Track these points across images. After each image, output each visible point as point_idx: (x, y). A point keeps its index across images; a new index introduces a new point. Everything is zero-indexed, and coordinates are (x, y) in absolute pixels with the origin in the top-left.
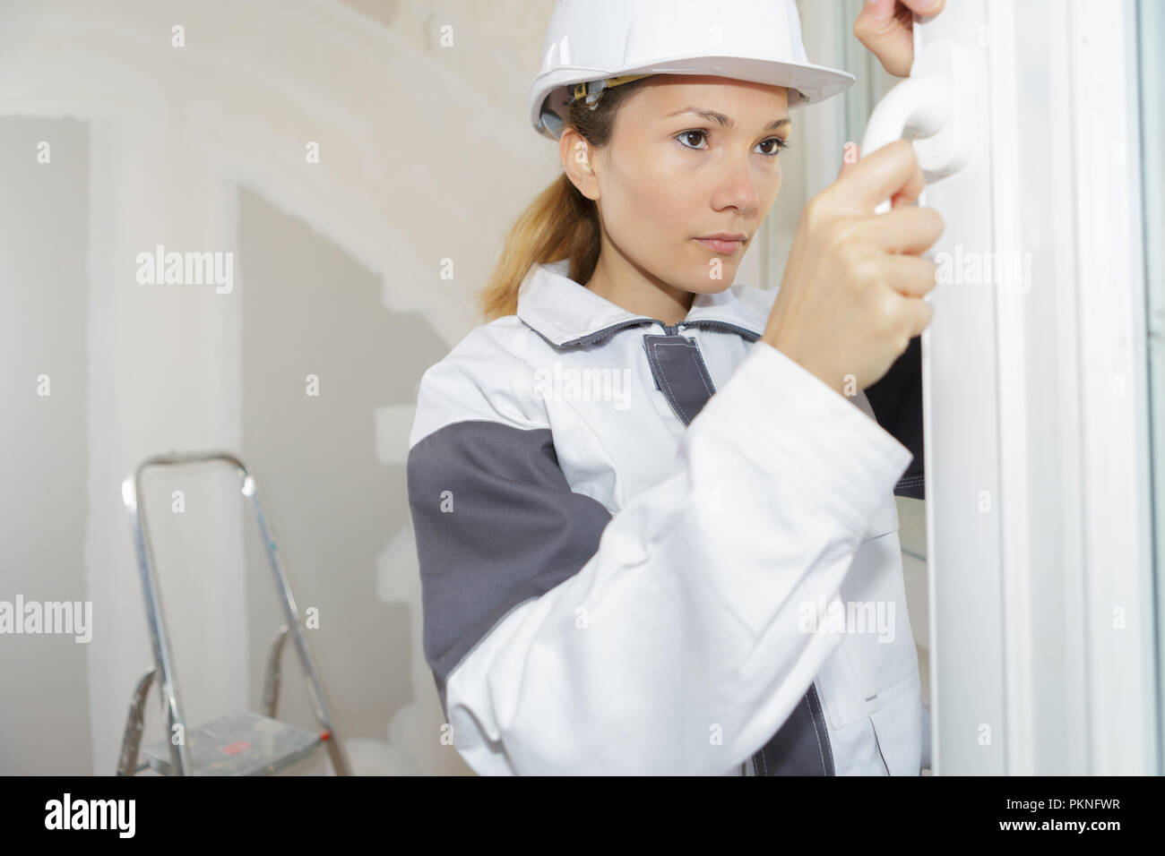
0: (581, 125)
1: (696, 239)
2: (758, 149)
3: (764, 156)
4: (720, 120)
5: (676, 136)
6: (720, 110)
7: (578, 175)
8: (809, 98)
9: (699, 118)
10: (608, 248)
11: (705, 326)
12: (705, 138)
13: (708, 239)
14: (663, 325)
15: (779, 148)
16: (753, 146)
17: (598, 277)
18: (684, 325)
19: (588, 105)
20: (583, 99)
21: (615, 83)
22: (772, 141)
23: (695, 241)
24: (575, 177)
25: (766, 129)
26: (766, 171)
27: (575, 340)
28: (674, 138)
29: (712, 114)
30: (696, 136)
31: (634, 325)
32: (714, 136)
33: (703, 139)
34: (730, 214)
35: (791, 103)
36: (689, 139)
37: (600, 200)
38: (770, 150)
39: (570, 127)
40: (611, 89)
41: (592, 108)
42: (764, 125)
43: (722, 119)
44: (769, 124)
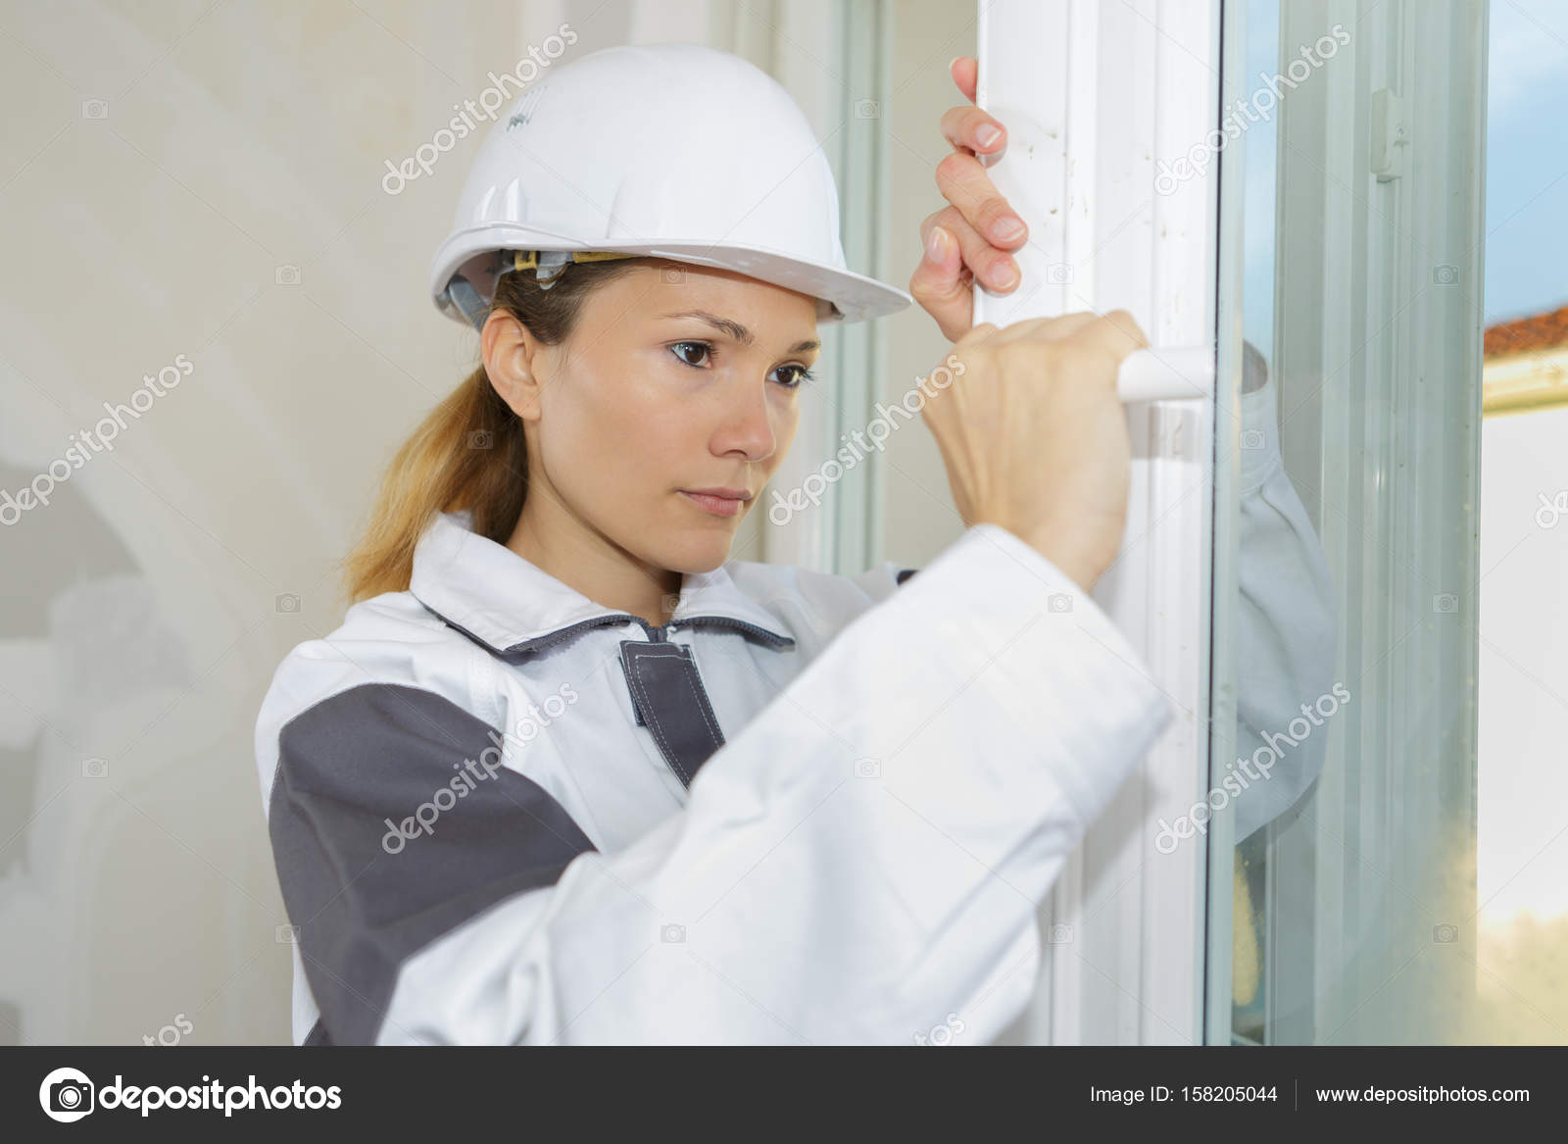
0: (523, 310)
1: (683, 491)
2: (774, 377)
3: (781, 387)
4: (736, 332)
5: (670, 346)
6: (738, 320)
7: (507, 381)
8: (844, 315)
9: (710, 328)
10: (540, 491)
11: (700, 625)
12: (709, 354)
13: (699, 493)
14: (645, 626)
15: (801, 378)
16: (769, 373)
17: (524, 533)
18: (675, 625)
19: (540, 281)
20: (532, 272)
21: (586, 259)
22: (794, 368)
23: (679, 494)
24: (502, 384)
25: (790, 351)
26: (782, 407)
27: (524, 644)
28: (667, 347)
29: (728, 324)
30: (697, 352)
31: (605, 624)
32: (722, 351)
33: (705, 357)
34: (733, 462)
35: (820, 318)
36: (687, 352)
37: (537, 422)
38: (790, 379)
39: (506, 309)
40: (580, 264)
41: (545, 287)
42: (788, 347)
43: (739, 332)
44: (794, 344)
